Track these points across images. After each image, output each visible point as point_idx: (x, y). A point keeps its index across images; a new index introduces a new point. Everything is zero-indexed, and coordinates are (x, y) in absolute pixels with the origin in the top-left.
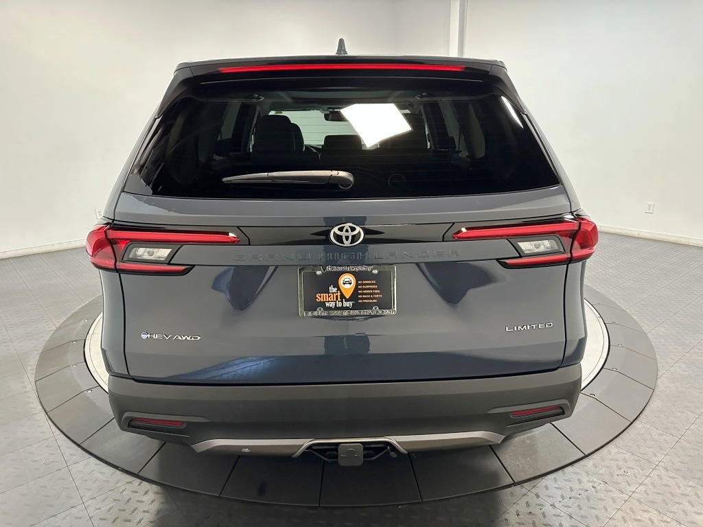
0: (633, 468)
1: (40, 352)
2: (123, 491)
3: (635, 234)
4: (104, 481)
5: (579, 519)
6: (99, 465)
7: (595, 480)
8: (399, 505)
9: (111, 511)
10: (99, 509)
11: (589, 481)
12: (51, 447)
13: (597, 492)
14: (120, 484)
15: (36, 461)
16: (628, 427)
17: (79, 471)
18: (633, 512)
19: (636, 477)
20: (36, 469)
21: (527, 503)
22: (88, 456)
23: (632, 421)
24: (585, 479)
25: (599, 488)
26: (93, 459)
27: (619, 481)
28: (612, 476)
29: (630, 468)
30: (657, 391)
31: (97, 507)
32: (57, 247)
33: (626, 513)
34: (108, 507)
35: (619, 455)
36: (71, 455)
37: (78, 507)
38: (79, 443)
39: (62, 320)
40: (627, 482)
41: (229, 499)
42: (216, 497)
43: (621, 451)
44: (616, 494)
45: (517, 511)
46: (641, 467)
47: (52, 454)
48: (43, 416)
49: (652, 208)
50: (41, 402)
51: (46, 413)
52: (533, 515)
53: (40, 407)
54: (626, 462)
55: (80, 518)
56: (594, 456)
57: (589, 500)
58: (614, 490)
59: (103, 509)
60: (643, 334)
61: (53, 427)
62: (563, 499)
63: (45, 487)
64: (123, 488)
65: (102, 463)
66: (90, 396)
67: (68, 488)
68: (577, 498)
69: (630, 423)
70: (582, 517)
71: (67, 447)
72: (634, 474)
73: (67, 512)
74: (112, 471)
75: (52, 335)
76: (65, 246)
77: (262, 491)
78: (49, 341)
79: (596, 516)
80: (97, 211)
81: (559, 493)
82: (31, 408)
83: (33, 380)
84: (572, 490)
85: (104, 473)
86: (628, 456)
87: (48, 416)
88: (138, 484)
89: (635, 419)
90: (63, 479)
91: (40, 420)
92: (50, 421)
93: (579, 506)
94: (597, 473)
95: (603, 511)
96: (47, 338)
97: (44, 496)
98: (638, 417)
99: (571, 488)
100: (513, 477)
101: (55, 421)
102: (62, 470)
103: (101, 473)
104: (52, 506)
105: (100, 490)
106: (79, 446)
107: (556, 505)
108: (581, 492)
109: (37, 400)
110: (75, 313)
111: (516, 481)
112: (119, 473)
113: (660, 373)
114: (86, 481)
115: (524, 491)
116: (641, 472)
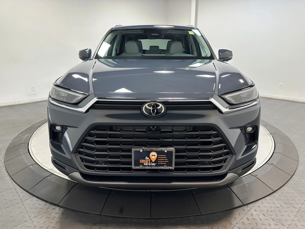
0: (297, 197)
1: (6, 149)
2: (51, 213)
3: (274, 97)
4: (41, 208)
5: (277, 221)
6: (38, 200)
7: (281, 202)
8: (190, 216)
9: (45, 223)
10: (39, 222)
11: (278, 203)
12: (13, 192)
13: (283, 208)
14: (49, 210)
15: (6, 199)
16: (291, 178)
17: (28, 204)
18: (302, 217)
19: (300, 201)
20: (6, 203)
21: (251, 214)
22: (32, 196)
23: (292, 175)
24: (276, 202)
25: (283, 206)
26: (35, 198)
27: (292, 203)
28: (289, 201)
29: (296, 197)
30: (300, 162)
31: (38, 221)
32: (13, 104)
33: (299, 217)
34: (44, 221)
35: (290, 191)
36: (24, 196)
37: (28, 222)
38: (27, 190)
39: (16, 135)
40: (296, 203)
41: (105, 216)
42: (98, 215)
43: (290, 189)
44: (292, 209)
45: (247, 218)
46: (301, 196)
47: (14, 196)
48: (8, 178)
49: (282, 86)
50: (7, 172)
51: (10, 177)
52: (255, 219)
53: (7, 174)
54: (293, 194)
55: (29, 227)
56: (278, 191)
57: (280, 212)
58: (291, 207)
59: (41, 222)
60: (288, 139)
61: (14, 183)
62: (268, 212)
63: (11, 212)
64: (51, 211)
65: (39, 200)
66: (32, 168)
67: (22, 212)
68: (274, 211)
69: (291, 176)
70: (279, 220)
71: (21, 192)
72: (298, 199)
73: (23, 224)
74: (45, 204)
75: (12, 141)
76: (17, 103)
77: (121, 211)
78: (11, 144)
79: (285, 219)
80: (32, 87)
81: (265, 209)
82: (3, 174)
83: (3, 161)
84: (271, 208)
85: (40, 204)
86: (293, 191)
87: (11, 178)
88: (58, 209)
89: (293, 175)
90: (20, 208)
91: (7, 180)
92: (12, 180)
93: (276, 215)
94: (281, 200)
95: (288, 217)
96: (10, 142)
97: (10, 216)
98: (294, 173)
99: (270, 206)
100: (243, 202)
101: (14, 180)
102: (20, 204)
103: (39, 204)
104: (15, 221)
105: (39, 213)
106: (27, 192)
107: (266, 215)
108: (276, 208)
109: (5, 171)
110: (22, 132)
111: (244, 204)
112: (48, 204)
113: (299, 155)
114: (32, 208)
115: (249, 208)
116: (301, 198)
